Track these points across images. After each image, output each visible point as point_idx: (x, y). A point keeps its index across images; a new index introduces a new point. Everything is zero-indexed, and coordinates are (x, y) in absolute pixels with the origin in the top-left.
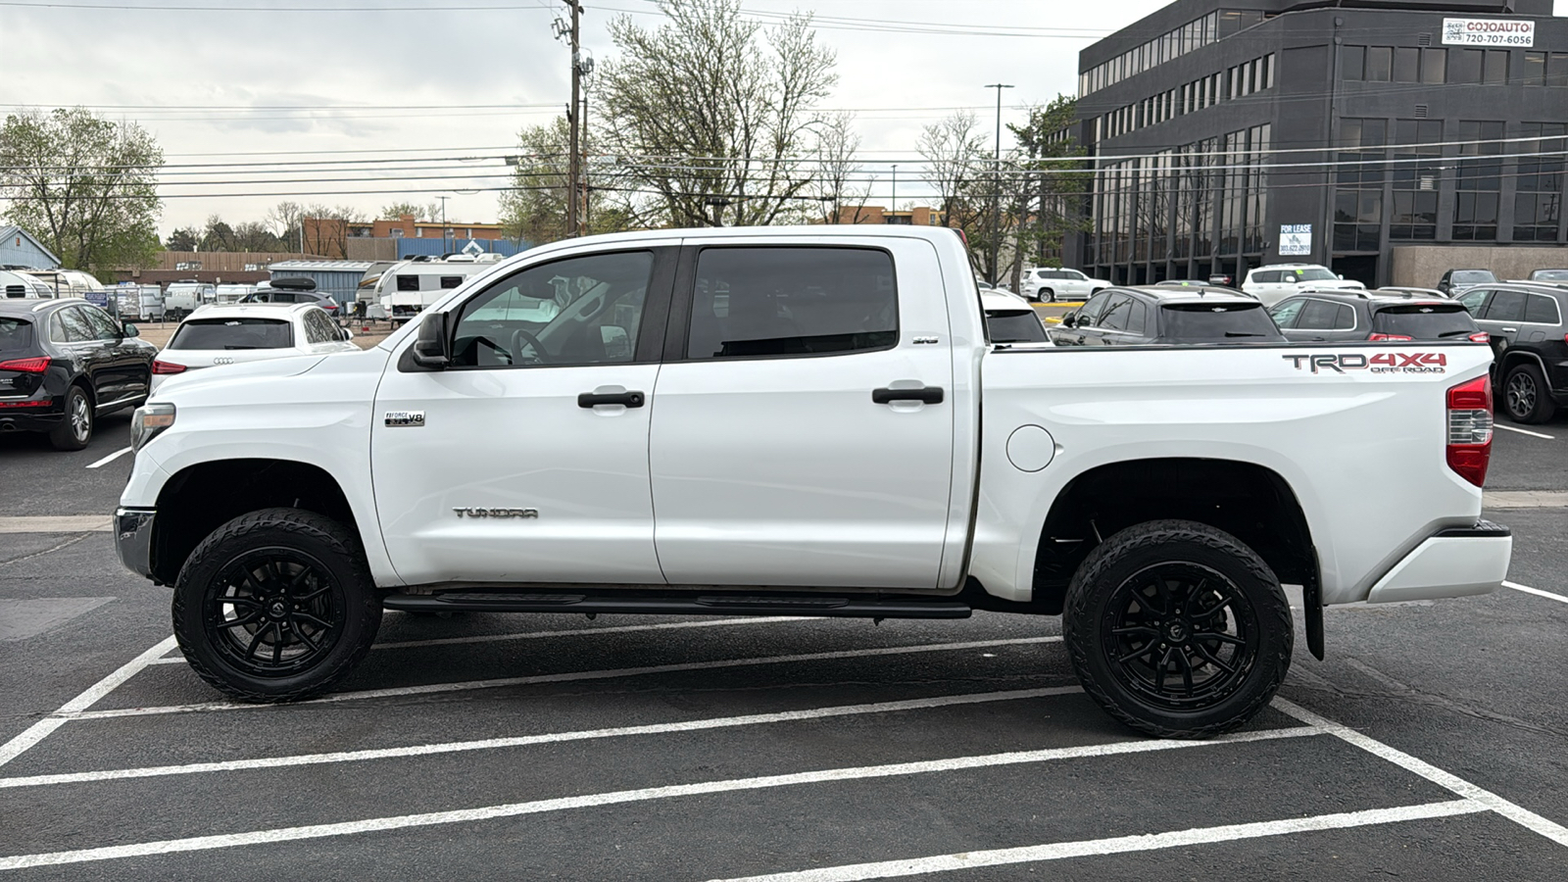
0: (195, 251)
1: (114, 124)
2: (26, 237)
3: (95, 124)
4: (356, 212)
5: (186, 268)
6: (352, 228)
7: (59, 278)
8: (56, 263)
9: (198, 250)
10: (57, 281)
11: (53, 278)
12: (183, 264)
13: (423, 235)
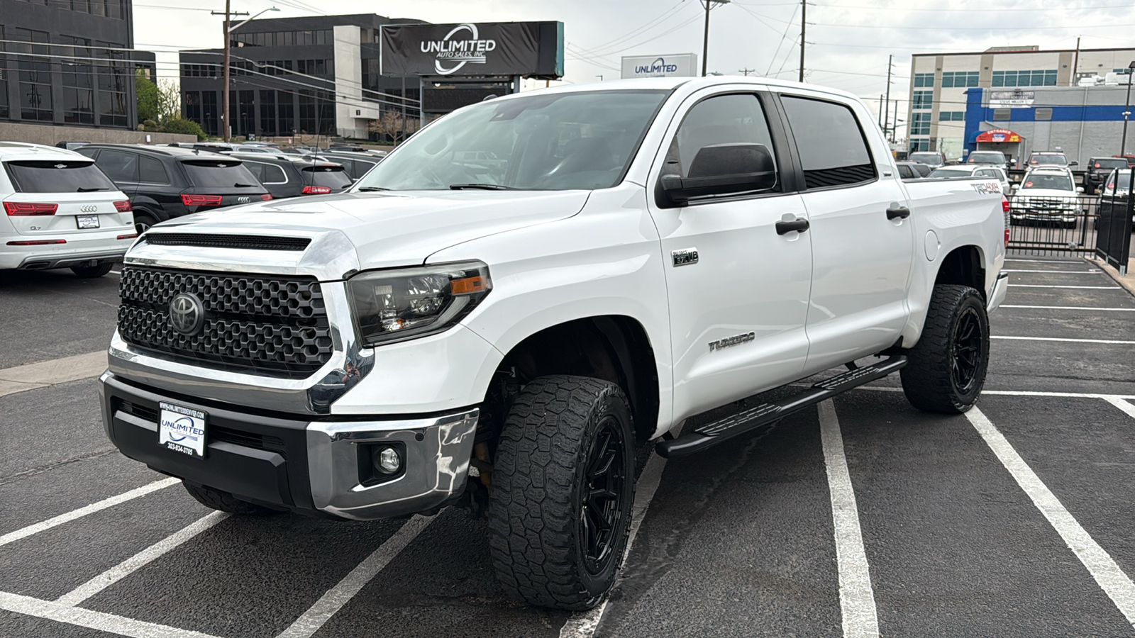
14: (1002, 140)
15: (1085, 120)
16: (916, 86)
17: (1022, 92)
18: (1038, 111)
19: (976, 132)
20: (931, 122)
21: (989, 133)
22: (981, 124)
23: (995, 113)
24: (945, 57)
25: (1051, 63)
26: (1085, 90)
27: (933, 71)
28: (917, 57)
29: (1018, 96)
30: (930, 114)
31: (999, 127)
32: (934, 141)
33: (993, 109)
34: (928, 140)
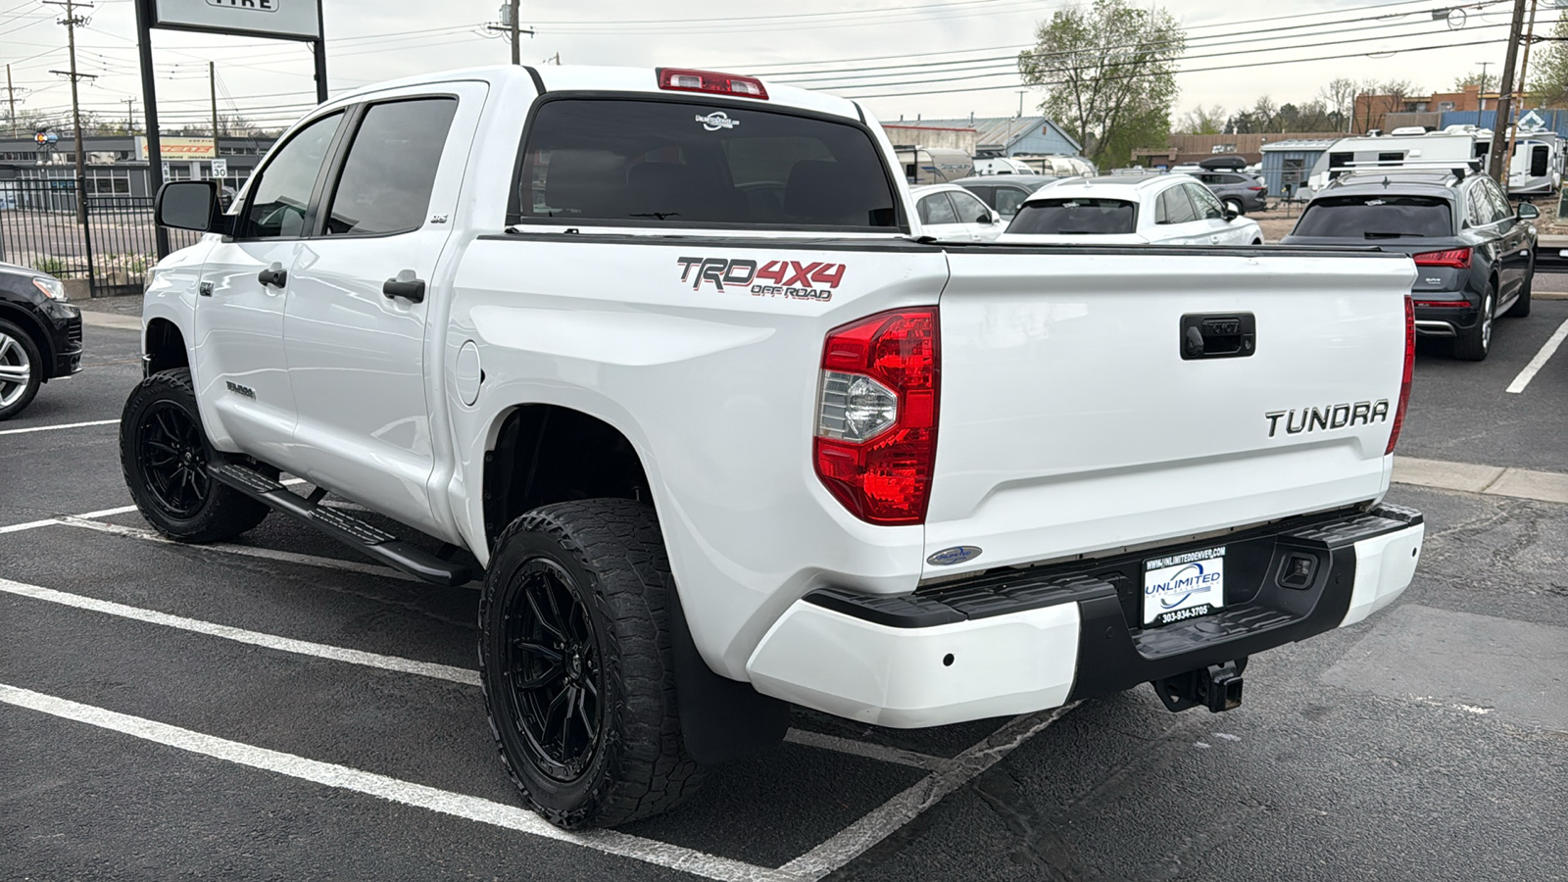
0: (1235, 133)
1: (1145, 12)
2: (1052, 126)
3: (1129, 13)
4: (1413, 86)
5: (1221, 151)
6: (1406, 103)
7: (1047, 163)
8: (1077, 149)
9: (1238, 132)
10: (1044, 167)
11: (1041, 163)
12: (1219, 147)
13: (1487, 107)
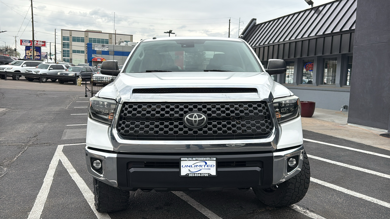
14: (100, 60)
15: (124, 56)
16: (63, 40)
17: (105, 46)
18: (110, 52)
19: (91, 57)
20: (70, 53)
21: (96, 58)
22: (93, 55)
23: (97, 52)
24: (72, 31)
25: (106, 37)
26: (123, 47)
27: (69, 36)
28: (63, 31)
29: (103, 47)
30: (69, 50)
31: (99, 56)
32: (71, 59)
33: (96, 50)
34: (69, 59)
